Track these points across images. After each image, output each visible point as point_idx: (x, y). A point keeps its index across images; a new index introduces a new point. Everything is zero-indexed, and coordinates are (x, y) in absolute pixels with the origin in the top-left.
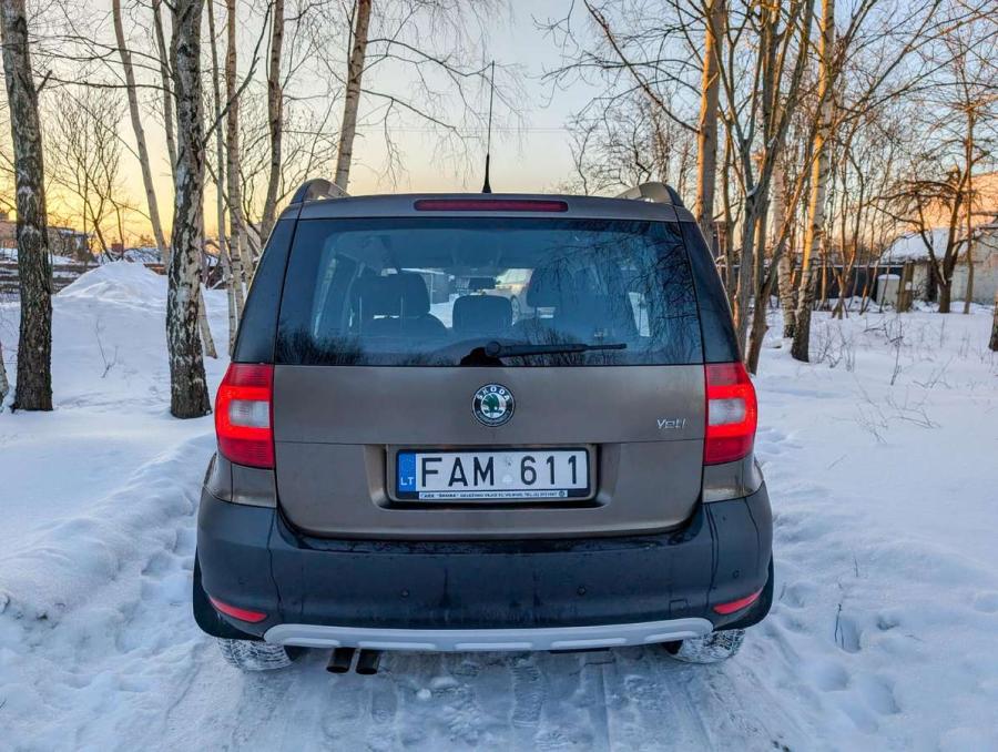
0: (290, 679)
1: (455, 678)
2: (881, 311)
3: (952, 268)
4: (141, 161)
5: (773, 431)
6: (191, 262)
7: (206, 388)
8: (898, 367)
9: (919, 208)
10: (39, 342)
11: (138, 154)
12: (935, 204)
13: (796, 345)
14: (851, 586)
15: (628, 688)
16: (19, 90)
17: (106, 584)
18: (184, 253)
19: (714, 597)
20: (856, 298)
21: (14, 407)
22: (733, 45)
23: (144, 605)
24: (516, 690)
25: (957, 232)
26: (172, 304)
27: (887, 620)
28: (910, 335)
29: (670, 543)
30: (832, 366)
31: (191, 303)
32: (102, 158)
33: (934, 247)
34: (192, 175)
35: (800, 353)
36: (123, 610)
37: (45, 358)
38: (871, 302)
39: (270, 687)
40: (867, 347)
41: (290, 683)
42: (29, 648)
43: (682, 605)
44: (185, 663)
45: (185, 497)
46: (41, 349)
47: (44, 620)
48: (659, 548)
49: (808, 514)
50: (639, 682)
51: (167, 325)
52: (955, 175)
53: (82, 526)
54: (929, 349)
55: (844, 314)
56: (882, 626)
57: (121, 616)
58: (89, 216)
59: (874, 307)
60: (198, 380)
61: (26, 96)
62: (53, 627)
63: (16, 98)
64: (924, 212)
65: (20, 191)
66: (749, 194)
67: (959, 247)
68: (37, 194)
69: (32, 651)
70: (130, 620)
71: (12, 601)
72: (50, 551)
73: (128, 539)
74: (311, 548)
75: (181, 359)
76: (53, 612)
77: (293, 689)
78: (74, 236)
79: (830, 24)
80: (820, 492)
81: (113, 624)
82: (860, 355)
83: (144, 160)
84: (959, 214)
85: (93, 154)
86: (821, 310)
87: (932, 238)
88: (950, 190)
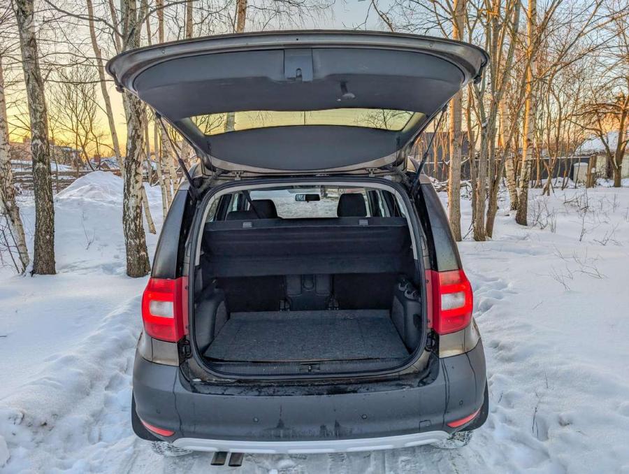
0: (193, 461)
1: (293, 460)
2: (576, 187)
3: (621, 158)
4: (108, 115)
5: (499, 280)
6: (137, 182)
7: (148, 258)
8: (584, 230)
9: (599, 121)
10: (47, 232)
11: (106, 111)
12: (609, 117)
13: (518, 215)
14: (543, 395)
15: (400, 466)
16: (32, 82)
17: (83, 398)
18: (132, 177)
19: (448, 417)
20: (560, 179)
21: (33, 273)
22: (471, 31)
23: (106, 410)
24: (330, 469)
25: (624, 135)
26: (126, 208)
27: (565, 420)
28: (593, 204)
29: (419, 386)
30: (542, 229)
31: (138, 207)
32: (86, 108)
33: (609, 145)
34: (136, 130)
35: (521, 220)
36: (93, 416)
37: (51, 243)
38: (570, 180)
39: (180, 468)
40: (566, 213)
41: (193, 464)
42: (36, 445)
43: (427, 424)
44: (130, 451)
45: (132, 336)
46: (48, 237)
47: (45, 427)
48: (412, 389)
49: (518, 344)
50: (408, 462)
51: (124, 220)
52: (622, 99)
53: (69, 361)
54: (605, 214)
55: (551, 190)
56: (562, 424)
57: (92, 419)
58: (79, 143)
59: (571, 183)
60: (143, 253)
61: (37, 85)
62: (50, 430)
63: (31, 87)
64: (602, 122)
65: (34, 142)
66: (484, 125)
67: (626, 145)
68: (44, 144)
69: (37, 447)
70: (97, 421)
71: (25, 416)
72: (50, 379)
73: (96, 367)
74: (199, 393)
75: (132, 241)
76: (50, 421)
77: (195, 468)
78: (71, 152)
79: (534, 12)
80: (526, 327)
81: (87, 426)
82: (560, 220)
83: (110, 114)
84: (624, 124)
85: (80, 105)
86: (536, 188)
87: (607, 139)
88: (618, 108)
